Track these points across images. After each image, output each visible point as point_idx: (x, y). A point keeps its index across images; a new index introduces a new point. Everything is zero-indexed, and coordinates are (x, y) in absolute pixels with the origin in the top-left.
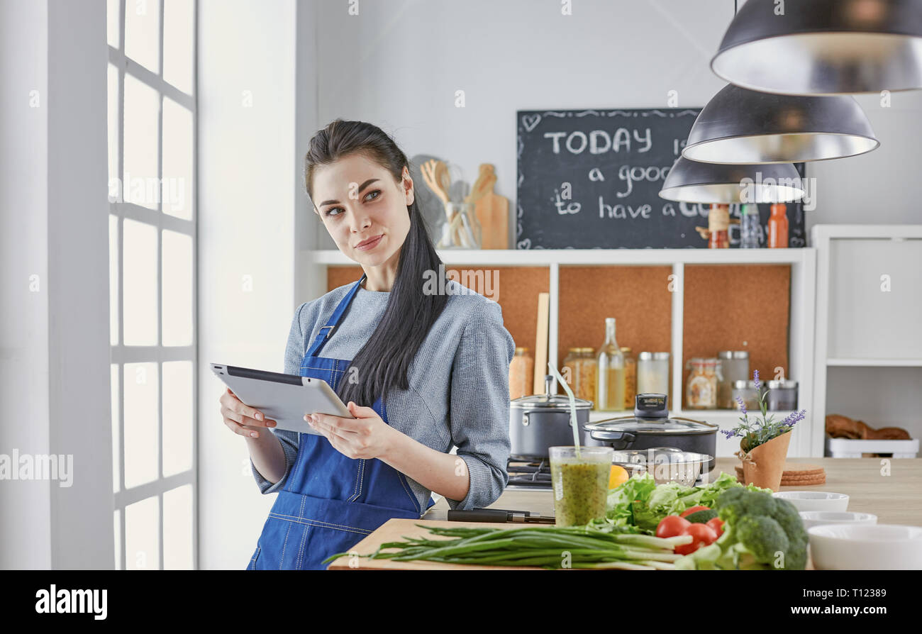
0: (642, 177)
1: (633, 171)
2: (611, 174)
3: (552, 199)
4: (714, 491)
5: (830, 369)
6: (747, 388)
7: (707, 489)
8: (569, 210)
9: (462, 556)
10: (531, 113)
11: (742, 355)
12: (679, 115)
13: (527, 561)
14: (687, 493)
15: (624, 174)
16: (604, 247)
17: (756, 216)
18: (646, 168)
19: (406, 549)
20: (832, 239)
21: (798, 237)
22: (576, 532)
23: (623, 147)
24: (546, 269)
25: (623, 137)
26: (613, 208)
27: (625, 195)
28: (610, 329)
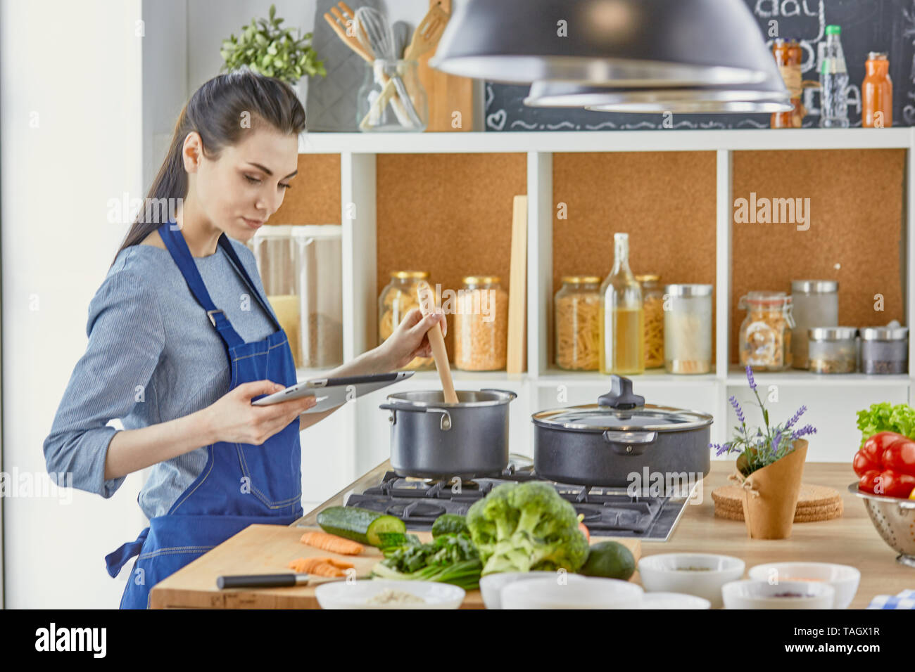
6: (831, 339)
11: (826, 287)
24: (522, 157)
28: (620, 249)
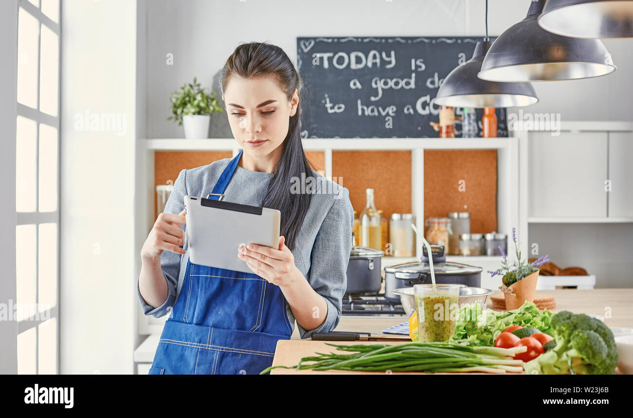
0: (389, 86)
1: (383, 81)
2: (366, 84)
3: (323, 102)
4: (522, 315)
5: (531, 225)
6: (471, 239)
7: (517, 314)
8: (336, 110)
9: (364, 365)
10: (307, 39)
11: (465, 215)
12: (415, 41)
13: (413, 368)
14: (502, 316)
15: (376, 83)
16: (362, 137)
17: (474, 114)
18: (392, 80)
19: (320, 362)
20: (529, 131)
21: (503, 130)
22: (441, 346)
23: (374, 64)
24: (322, 153)
25: (375, 57)
26: (368, 108)
27: (377, 99)
28: (370, 197)
